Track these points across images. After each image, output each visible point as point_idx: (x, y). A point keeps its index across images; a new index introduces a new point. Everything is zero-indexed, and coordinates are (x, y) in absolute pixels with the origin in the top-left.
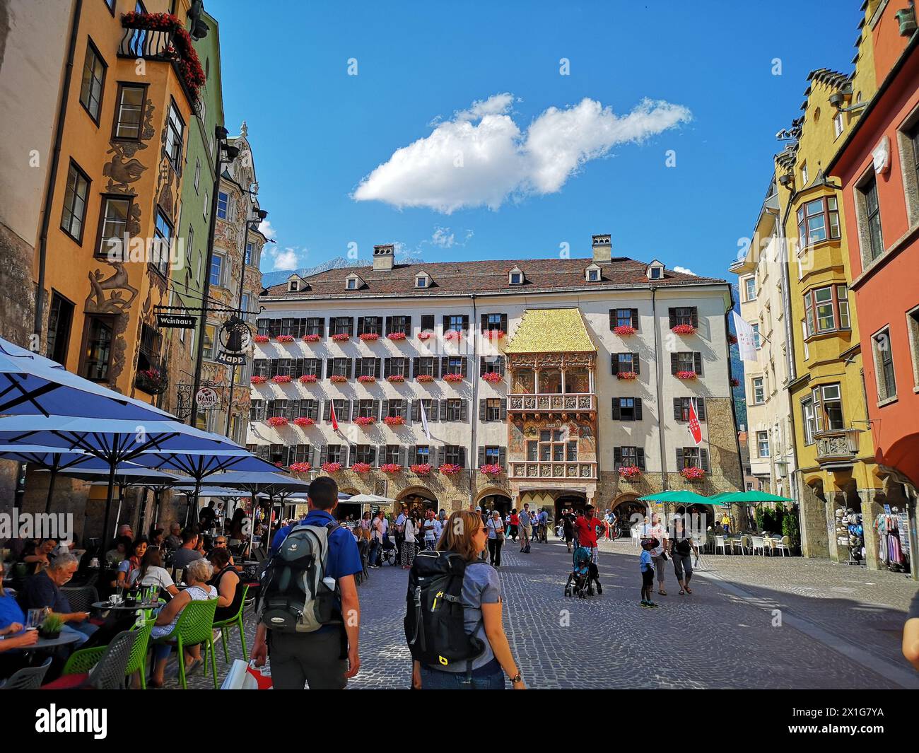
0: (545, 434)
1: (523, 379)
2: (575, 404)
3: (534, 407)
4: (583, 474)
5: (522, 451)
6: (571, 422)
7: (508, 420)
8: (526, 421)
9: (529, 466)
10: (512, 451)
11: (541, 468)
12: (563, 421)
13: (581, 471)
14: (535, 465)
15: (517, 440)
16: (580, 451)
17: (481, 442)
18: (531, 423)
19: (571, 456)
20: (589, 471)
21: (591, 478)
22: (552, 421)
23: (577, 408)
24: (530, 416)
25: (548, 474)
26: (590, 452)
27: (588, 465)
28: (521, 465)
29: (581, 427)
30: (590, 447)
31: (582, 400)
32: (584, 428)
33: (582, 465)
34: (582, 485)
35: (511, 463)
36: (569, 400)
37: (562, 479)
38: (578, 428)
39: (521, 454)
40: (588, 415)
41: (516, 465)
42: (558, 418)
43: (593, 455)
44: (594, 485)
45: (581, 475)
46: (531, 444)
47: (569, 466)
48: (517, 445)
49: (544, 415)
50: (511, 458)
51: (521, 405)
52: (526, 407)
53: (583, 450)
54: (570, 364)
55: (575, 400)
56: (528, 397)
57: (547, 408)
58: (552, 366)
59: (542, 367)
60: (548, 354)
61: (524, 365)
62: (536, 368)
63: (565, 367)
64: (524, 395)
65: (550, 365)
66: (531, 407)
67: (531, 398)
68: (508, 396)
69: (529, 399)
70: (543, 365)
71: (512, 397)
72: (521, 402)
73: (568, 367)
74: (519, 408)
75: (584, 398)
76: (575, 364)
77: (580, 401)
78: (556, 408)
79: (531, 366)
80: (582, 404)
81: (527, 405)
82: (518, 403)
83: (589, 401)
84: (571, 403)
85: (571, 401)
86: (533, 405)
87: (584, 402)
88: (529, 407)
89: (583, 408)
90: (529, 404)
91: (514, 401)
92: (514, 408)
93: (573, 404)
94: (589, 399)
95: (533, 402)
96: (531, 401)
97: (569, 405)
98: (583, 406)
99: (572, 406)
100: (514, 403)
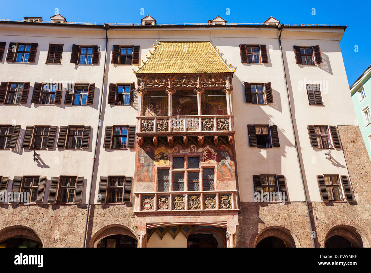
0: (178, 161)
1: (154, 107)
2: (212, 126)
3: (167, 129)
4: (223, 205)
5: (151, 180)
6: (208, 147)
7: (137, 146)
8: (158, 146)
9: (160, 196)
10: (139, 180)
11: (173, 200)
12: (199, 145)
13: (220, 202)
14: (166, 196)
15: (146, 168)
16: (219, 178)
17: (104, 172)
18: (162, 149)
19: (207, 184)
20: (229, 202)
21: (233, 209)
22: (186, 146)
23: (215, 130)
24: (162, 140)
25: (181, 207)
26: (230, 180)
27: (228, 194)
28: (150, 196)
29: (219, 152)
30: (229, 174)
31: (221, 122)
32: (222, 154)
33: (221, 195)
34: (222, 218)
35: (137, 195)
36: (206, 122)
37: (198, 212)
38: (215, 154)
39: (151, 183)
40: (227, 138)
41: (144, 197)
42: (193, 143)
43: (234, 183)
44: (236, 218)
45: (220, 207)
46: (162, 172)
47: (206, 197)
48: (145, 174)
49: (178, 139)
50: (137, 188)
51: (152, 128)
52: (157, 129)
53: (221, 178)
54: (206, 86)
55: (213, 122)
56: (160, 118)
57: (182, 131)
58: (187, 88)
59: (176, 88)
60: (183, 76)
61: (157, 86)
62: (169, 88)
63: (201, 89)
64: (156, 117)
65: (185, 86)
66: (163, 130)
67: (164, 121)
68: (138, 118)
69: (162, 121)
70: (178, 86)
71: (142, 119)
72: (153, 125)
73: (204, 89)
74: (150, 131)
75: (222, 120)
76: (212, 86)
77: (218, 123)
78: (191, 131)
79: (164, 88)
80: (220, 126)
81: (159, 127)
82: (149, 126)
83: (228, 123)
84: (208, 125)
85: (208, 123)
86: (166, 127)
87: (222, 124)
88: (162, 129)
89: (221, 130)
90: (161, 126)
91: (145, 124)
92: (144, 131)
93: (211, 126)
94: (228, 120)
95: (166, 124)
96: (164, 123)
97: (206, 127)
98: (222, 128)
99: (209, 128)
100: (144, 126)
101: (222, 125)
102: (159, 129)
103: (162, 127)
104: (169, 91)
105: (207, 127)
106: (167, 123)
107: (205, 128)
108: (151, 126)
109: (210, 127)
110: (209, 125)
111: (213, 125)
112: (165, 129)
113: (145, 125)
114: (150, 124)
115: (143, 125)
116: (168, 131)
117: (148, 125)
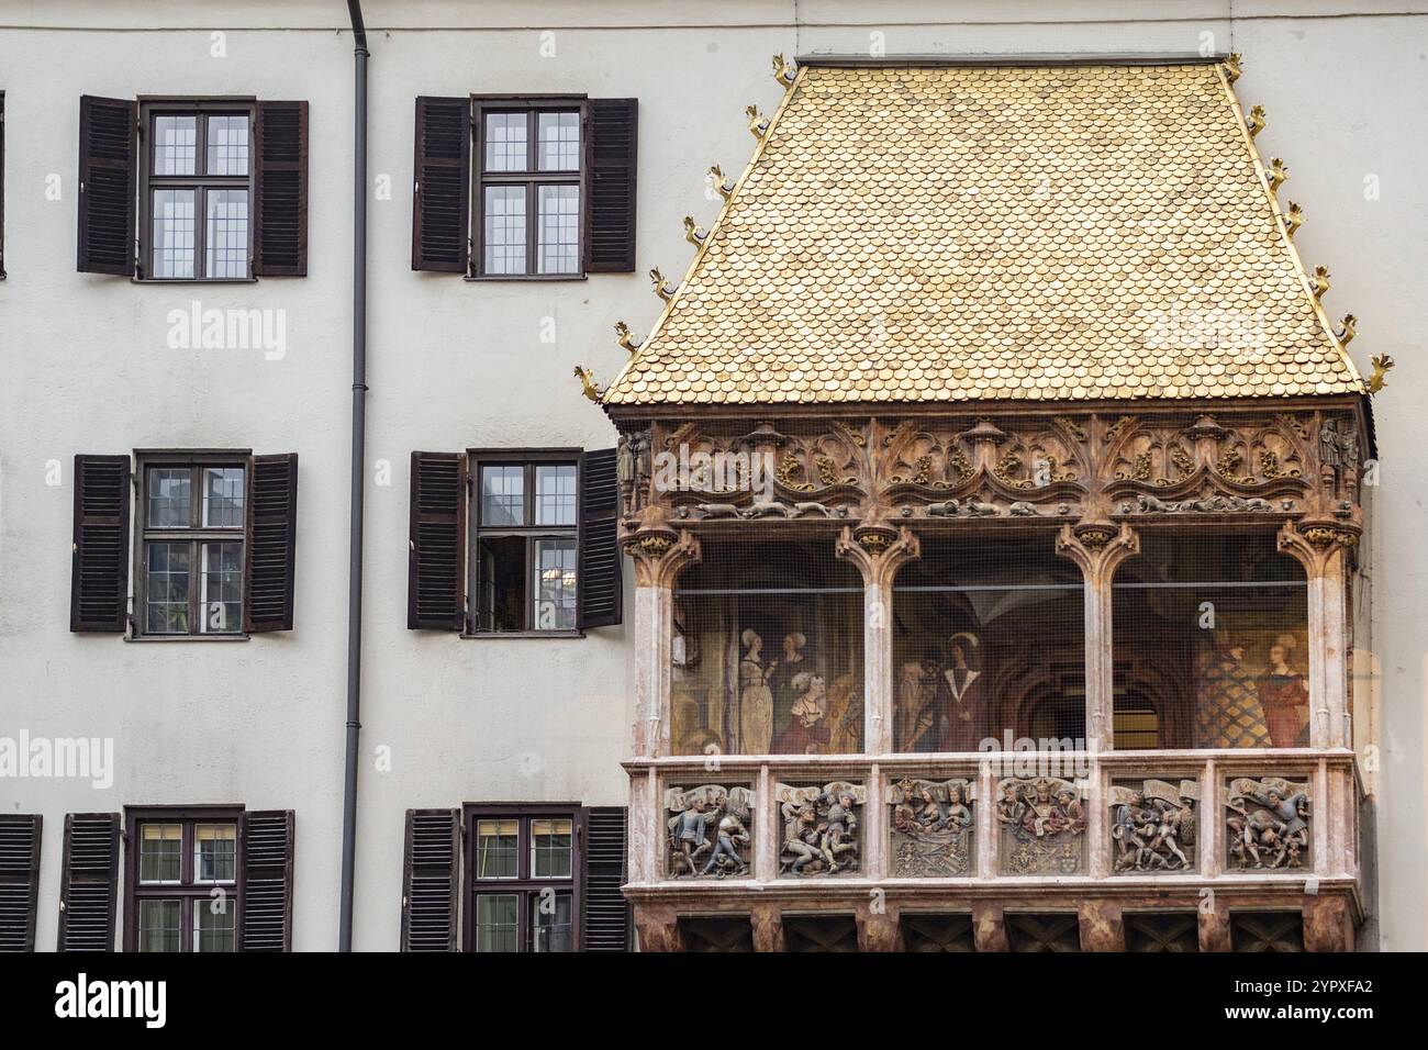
24: (823, 936)
54: (1154, 508)
55: (1193, 804)
56: (800, 777)
57: (960, 873)
58: (1004, 522)
59: (915, 527)
60: (973, 422)
61: (773, 512)
62: (869, 531)
63: (1114, 533)
64: (767, 763)
65: (986, 512)
66: (825, 867)
67: (828, 788)
68: (637, 772)
69: (814, 793)
70: (933, 512)
71: (670, 775)
72: (748, 822)
73: (1135, 529)
74: (730, 870)
75: (1261, 789)
76: (1195, 507)
77: (1230, 811)
78: (1031, 873)
79: (826, 524)
80: (1248, 835)
81: (796, 845)
82: (721, 834)
83: (1304, 809)
84: (1158, 824)
85: (1153, 807)
86: (844, 840)
87: (1259, 814)
88: (815, 857)
89: (1249, 865)
90: (812, 837)
91: (690, 816)
92: (685, 871)
93: (1177, 838)
94: (1301, 790)
95: (844, 823)
96: (835, 812)
97: (1141, 843)
98: (1261, 853)
99: (1163, 849)
100: (687, 834)
101: (1258, 832)
102: (797, 854)
103: (817, 844)
104: (867, 548)
105: (1147, 839)
106: (856, 807)
107: (1131, 846)
108: (733, 832)
109: (1171, 842)
110: (1164, 830)
111: (1195, 826)
112: (838, 856)
113: (695, 828)
114: (726, 822)
115: (679, 827)
116: (856, 869)
117: (711, 829)
